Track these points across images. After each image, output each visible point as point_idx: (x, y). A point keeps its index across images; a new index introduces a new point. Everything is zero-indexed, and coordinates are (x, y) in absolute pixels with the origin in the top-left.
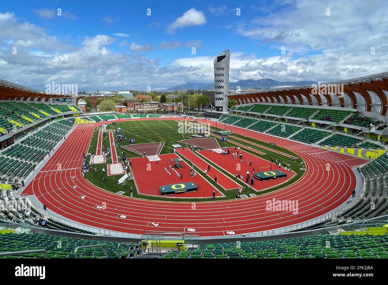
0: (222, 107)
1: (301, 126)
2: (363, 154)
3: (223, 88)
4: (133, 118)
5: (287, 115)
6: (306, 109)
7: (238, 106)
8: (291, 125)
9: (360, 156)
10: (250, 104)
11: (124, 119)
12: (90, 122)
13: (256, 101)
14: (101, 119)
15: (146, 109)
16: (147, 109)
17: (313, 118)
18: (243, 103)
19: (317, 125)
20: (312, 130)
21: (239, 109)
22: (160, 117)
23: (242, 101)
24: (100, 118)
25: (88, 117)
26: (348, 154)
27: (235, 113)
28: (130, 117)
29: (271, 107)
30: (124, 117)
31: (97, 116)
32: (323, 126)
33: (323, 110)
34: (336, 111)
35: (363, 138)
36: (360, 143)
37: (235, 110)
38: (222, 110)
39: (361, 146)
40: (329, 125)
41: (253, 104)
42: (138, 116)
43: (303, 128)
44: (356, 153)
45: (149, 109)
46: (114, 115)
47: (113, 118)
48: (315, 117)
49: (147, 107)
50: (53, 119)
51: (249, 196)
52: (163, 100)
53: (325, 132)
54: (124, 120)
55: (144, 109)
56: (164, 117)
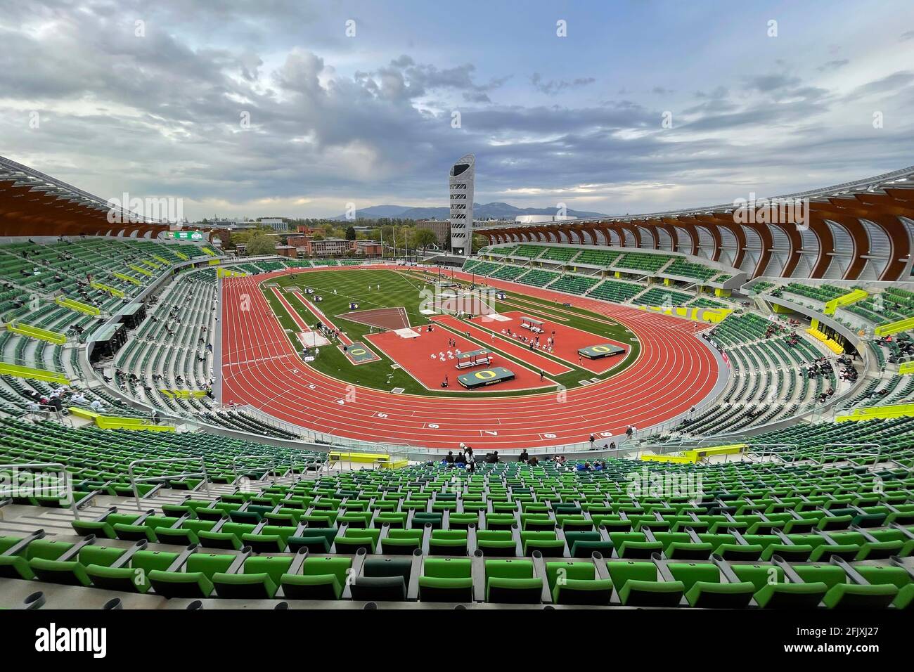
0: (463, 249)
1: (600, 278)
2: (699, 315)
3: (464, 217)
4: (314, 267)
5: (576, 262)
6: (603, 252)
7: (490, 247)
8: (582, 275)
9: (694, 318)
10: (510, 245)
11: (300, 268)
12: (242, 275)
13: (521, 239)
14: (261, 269)
15: (329, 251)
16: (332, 252)
17: (617, 266)
18: (499, 243)
19: (623, 275)
20: (617, 283)
21: (494, 251)
22: (361, 265)
23: (498, 238)
24: (259, 268)
25: (235, 266)
26: (677, 316)
27: (487, 257)
28: (309, 265)
29: (547, 249)
30: (299, 266)
31: (252, 264)
32: (631, 276)
33: (629, 253)
34: (649, 255)
35: (695, 293)
36: (692, 301)
37: (487, 254)
38: (463, 254)
39: (695, 304)
40: (643, 276)
41: (516, 244)
42: (324, 264)
43: (603, 280)
44: (689, 314)
45: (335, 251)
46: (282, 262)
47: (281, 267)
48: (619, 263)
49: (330, 247)
50: (177, 270)
51: (592, 382)
52: (351, 235)
53: (637, 286)
54: (301, 270)
55: (327, 252)
56: (368, 265)
